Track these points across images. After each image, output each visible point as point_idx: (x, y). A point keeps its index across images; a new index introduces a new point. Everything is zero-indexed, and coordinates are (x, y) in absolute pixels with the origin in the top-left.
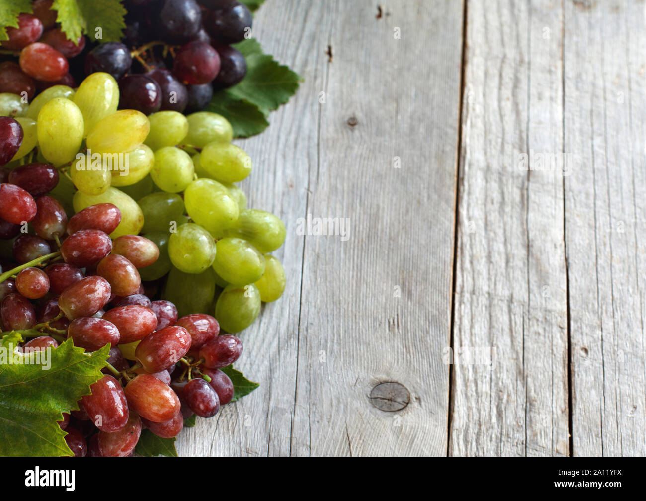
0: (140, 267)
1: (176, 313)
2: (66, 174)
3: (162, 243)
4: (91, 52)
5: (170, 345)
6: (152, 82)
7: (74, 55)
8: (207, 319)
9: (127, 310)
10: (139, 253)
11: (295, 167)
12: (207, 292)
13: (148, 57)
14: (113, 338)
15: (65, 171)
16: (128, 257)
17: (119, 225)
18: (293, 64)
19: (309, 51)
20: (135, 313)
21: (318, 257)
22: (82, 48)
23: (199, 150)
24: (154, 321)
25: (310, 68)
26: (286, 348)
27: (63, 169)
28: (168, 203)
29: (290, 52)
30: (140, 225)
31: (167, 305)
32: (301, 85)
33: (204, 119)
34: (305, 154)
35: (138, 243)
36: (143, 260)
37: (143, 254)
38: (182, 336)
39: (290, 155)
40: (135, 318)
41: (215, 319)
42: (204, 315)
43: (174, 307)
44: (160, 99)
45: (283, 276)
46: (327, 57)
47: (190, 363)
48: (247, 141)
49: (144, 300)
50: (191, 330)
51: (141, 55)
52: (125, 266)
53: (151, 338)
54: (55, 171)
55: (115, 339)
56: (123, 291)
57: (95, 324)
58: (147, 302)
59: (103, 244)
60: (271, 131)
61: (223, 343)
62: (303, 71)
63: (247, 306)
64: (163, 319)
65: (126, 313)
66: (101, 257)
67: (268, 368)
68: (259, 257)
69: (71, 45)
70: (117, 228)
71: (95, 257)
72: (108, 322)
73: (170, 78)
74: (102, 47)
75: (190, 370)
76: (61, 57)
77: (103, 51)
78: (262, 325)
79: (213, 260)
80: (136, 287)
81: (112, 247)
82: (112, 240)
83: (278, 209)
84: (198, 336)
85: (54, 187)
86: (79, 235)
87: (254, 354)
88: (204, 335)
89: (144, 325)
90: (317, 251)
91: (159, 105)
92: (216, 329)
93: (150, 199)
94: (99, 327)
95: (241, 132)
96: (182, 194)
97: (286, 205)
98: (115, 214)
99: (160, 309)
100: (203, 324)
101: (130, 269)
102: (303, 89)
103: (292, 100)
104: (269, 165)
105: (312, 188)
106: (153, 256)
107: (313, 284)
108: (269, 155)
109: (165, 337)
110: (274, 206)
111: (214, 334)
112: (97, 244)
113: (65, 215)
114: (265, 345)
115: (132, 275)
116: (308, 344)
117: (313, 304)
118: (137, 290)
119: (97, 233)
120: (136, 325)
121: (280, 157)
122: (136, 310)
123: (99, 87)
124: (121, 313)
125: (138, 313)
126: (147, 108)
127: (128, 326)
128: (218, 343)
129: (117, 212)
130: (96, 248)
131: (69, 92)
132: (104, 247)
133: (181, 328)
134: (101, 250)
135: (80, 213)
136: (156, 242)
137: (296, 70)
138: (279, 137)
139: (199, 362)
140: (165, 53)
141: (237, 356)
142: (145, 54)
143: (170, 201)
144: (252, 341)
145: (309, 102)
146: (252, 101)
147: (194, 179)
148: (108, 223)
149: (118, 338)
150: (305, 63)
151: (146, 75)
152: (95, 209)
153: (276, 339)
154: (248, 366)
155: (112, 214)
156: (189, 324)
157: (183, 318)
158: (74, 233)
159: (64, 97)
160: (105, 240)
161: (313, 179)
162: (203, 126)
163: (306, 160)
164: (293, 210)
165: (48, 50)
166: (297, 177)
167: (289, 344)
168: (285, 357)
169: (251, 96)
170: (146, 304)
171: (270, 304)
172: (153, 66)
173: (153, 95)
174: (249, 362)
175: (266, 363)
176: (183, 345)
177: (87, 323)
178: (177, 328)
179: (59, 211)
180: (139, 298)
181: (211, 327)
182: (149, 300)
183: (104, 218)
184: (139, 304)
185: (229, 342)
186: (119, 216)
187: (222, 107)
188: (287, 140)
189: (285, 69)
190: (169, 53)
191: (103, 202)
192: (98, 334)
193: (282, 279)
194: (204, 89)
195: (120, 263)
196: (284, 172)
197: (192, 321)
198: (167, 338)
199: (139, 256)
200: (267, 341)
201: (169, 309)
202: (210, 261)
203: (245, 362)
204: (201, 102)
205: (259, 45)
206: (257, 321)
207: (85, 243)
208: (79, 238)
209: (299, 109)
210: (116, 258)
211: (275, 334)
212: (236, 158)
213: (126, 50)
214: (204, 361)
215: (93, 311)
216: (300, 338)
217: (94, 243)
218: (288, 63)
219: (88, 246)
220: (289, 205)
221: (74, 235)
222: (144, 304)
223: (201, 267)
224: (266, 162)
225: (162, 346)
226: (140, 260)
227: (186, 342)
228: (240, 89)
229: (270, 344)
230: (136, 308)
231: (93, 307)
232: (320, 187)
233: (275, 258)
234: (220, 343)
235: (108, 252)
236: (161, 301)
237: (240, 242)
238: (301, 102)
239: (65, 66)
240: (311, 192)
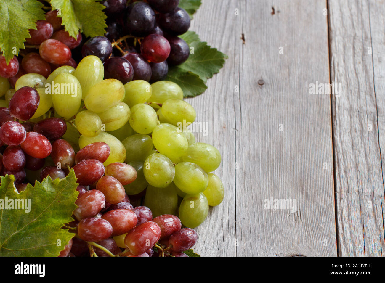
0: (125, 184)
1: (151, 214)
2: (73, 124)
3: (140, 168)
4: (85, 44)
5: (146, 234)
6: (127, 62)
7: (75, 46)
8: (172, 218)
9: (117, 212)
10: (123, 174)
11: (226, 115)
12: (172, 200)
13: (124, 45)
14: (107, 231)
15: (72, 122)
16: (116, 177)
17: (110, 156)
18: (220, 47)
19: (230, 37)
20: (122, 214)
21: (245, 173)
22: (80, 42)
23: (161, 106)
24: (135, 219)
25: (231, 48)
26: (228, 236)
27: (71, 121)
28: (142, 141)
29: (218, 39)
30: (124, 156)
31: (144, 210)
32: (226, 61)
33: (163, 85)
34: (232, 105)
35: (123, 167)
36: (126, 179)
37: (126, 175)
38: (154, 228)
39: (222, 107)
40: (122, 218)
41: (177, 218)
42: (170, 215)
43: (149, 210)
44: (132, 72)
45: (222, 187)
46: (242, 41)
47: (163, 249)
48: (194, 99)
49: (129, 206)
50: (162, 226)
51: (119, 45)
52: (115, 183)
53: (134, 231)
54: (64, 122)
55: (109, 231)
56: (114, 200)
57: (95, 221)
58: (131, 207)
59: (98, 168)
60: (208, 92)
61: (183, 233)
62: (227, 51)
63: (199, 208)
64: (143, 218)
65: (116, 214)
66: (97, 178)
67: (217, 251)
68: (204, 174)
69: (72, 40)
70: (108, 159)
71: (94, 177)
72: (104, 220)
73: (139, 59)
74: (92, 40)
75: (163, 254)
76: (66, 47)
77: (93, 42)
78: (211, 222)
79: (174, 177)
80: (122, 197)
81: (105, 171)
82: (105, 167)
83: (217, 143)
84: (167, 229)
85: (64, 133)
86: (82, 163)
87: (207, 242)
88: (171, 229)
89: (129, 221)
90: (244, 170)
91: (132, 77)
92: (179, 224)
93: (130, 139)
94: (98, 224)
95: (189, 93)
96: (150, 135)
97: (221, 140)
98: (106, 149)
99: (140, 212)
100: (170, 221)
101: (119, 186)
102: (228, 63)
103: (221, 71)
104: (209, 114)
105: (238, 128)
106: (133, 176)
107: (243, 191)
108: (209, 107)
109: (143, 229)
110: (214, 142)
111: (177, 228)
112: (94, 169)
113: (73, 151)
114: (214, 236)
115: (120, 189)
116: (242, 232)
117: (244, 205)
118: (124, 199)
119: (94, 161)
120: (123, 222)
121: (215, 108)
122: (123, 212)
123: (90, 65)
124: (113, 214)
125: (124, 214)
126: (124, 79)
127: (118, 223)
128: (180, 233)
129: (107, 148)
130: (94, 171)
131: (71, 70)
132: (99, 171)
133: (153, 223)
134: (97, 172)
135: (83, 149)
136: (136, 168)
137: (222, 51)
138: (214, 96)
139: (169, 247)
140: (135, 43)
141: (193, 242)
142: (121, 44)
143: (144, 140)
144: (205, 233)
145: (232, 72)
146: (194, 72)
147: (158, 124)
148: (101, 155)
149: (112, 231)
150: (228, 46)
151: (123, 57)
152: (93, 146)
153: (221, 231)
154: (204, 251)
155: (104, 148)
156: (160, 222)
157: (156, 218)
158: (79, 162)
159: (69, 73)
160: (100, 166)
161: (238, 121)
162: (163, 90)
163: (233, 110)
164: (227, 143)
165: (57, 43)
166: (228, 121)
167: (230, 233)
168: (228, 243)
169: (194, 69)
170: (130, 208)
171: (216, 207)
172: (127, 52)
173: (127, 70)
174: (204, 248)
175: (216, 248)
176: (155, 234)
177: (90, 221)
178: (151, 223)
179: (69, 149)
180: (125, 204)
181: (176, 223)
182: (132, 206)
183: (98, 152)
184: (125, 209)
185: (188, 233)
186: (108, 150)
187: (176, 78)
188: (219, 97)
189: (215, 50)
190: (138, 43)
191: (97, 141)
192: (98, 229)
193: (221, 189)
194: (162, 66)
195: (111, 181)
196: (219, 119)
197: (162, 219)
198: (144, 229)
199: (124, 177)
200: (215, 232)
201: (146, 212)
202: (171, 178)
203: (201, 248)
204: (161, 75)
205: (197, 36)
206: (208, 220)
207: (87, 168)
208: (82, 165)
209: (226, 76)
210: (108, 178)
211: (220, 228)
212: (185, 109)
213: (108, 41)
214: (172, 247)
215: (94, 213)
216: (237, 229)
217: (92, 168)
218: (217, 47)
219: (88, 170)
220: (223, 140)
221: (79, 163)
222: (128, 208)
223: (165, 183)
224: (207, 112)
225: (141, 235)
226: (124, 179)
227: (157, 232)
228: (187, 65)
229: (217, 235)
230: (123, 210)
231: (93, 210)
232: (243, 127)
233: (215, 176)
234: (181, 233)
235: (102, 174)
236: (140, 207)
237: (190, 164)
238: (227, 72)
239: (69, 53)
240: (238, 131)
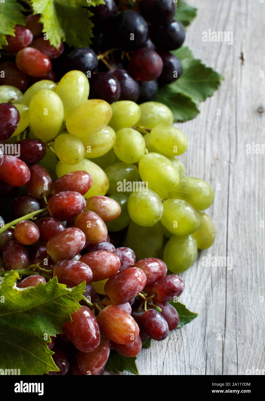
0: (107, 220)
1: (135, 257)
2: (51, 148)
3: (123, 202)
4: (68, 56)
5: (130, 283)
6: (113, 78)
7: (56, 57)
8: (158, 262)
9: (98, 254)
10: (106, 210)
11: (219, 145)
12: (157, 242)
13: (110, 59)
14: (87, 277)
15: (50, 145)
16: (98, 213)
17: (91, 188)
19: (227, 56)
20: (104, 257)
21: (239, 213)
22: (61, 52)
23: (149, 131)
24: (118, 264)
25: (228, 69)
26: (217, 285)
27: (49, 144)
28: (127, 171)
30: (106, 188)
31: (127, 251)
34: (226, 134)
35: (105, 202)
36: (109, 216)
37: (109, 210)
38: (139, 275)
39: (216, 135)
40: (104, 261)
41: (163, 262)
42: (155, 259)
43: (133, 253)
44: (119, 91)
45: (213, 229)
46: (240, 61)
47: (146, 297)
48: (184, 124)
49: (110, 247)
50: (146, 271)
51: (105, 59)
52: (95, 220)
53: (116, 277)
54: (43, 145)
55: (89, 277)
56: (94, 240)
57: (74, 265)
58: (113, 248)
59: (79, 202)
60: (201, 118)
61: (170, 282)
62: (223, 72)
63: (187, 252)
64: (125, 262)
65: (97, 257)
66: (77, 212)
67: (204, 302)
68: (195, 214)
69: (53, 50)
70: (89, 191)
71: (73, 212)
72: (84, 264)
73: (126, 75)
74: (76, 52)
75: (146, 303)
76: (47, 58)
77: (77, 54)
78: (199, 267)
79: (161, 215)
80: (104, 236)
81: (86, 205)
82: (86, 199)
83: (208, 177)
84: (152, 275)
85: (42, 158)
86: (61, 195)
87: (193, 290)
88: (156, 275)
89: (111, 266)
90: (238, 209)
92: (165, 270)
93: (114, 169)
94: (77, 268)
95: (179, 117)
96: (137, 165)
97: (213, 174)
98: (88, 179)
99: (123, 254)
100: (155, 266)
101: (100, 223)
102: (223, 86)
104: (200, 143)
105: (232, 160)
106: (116, 212)
107: (236, 234)
108: (201, 135)
109: (127, 276)
110: (205, 175)
111: (163, 274)
112: (75, 202)
113: (50, 180)
114: (202, 283)
115: (102, 228)
116: (234, 282)
117: (236, 250)
118: (105, 239)
119: (74, 194)
120: (105, 267)
121: (208, 137)
122: (104, 255)
123: (74, 82)
124: (93, 257)
125: (106, 257)
126: (109, 98)
127: (98, 267)
128: (166, 281)
129: (89, 178)
130: (74, 205)
131: (51, 85)
132: (80, 205)
133: (138, 269)
134: (77, 207)
135: (61, 178)
136: (119, 201)
138: (207, 122)
139: (153, 296)
140: (122, 57)
141: (178, 292)
142: (108, 57)
143: (128, 170)
144: (191, 279)
145: (228, 96)
146: (186, 94)
147: (146, 153)
148: (82, 186)
149: (92, 277)
150: (224, 66)
151: (109, 73)
152: (73, 175)
153: (210, 278)
154: (189, 300)
155: (85, 178)
156: (144, 266)
157: (140, 261)
158: (58, 193)
159: (49, 89)
160: (80, 199)
161: (233, 153)
162: (152, 113)
163: (227, 140)
164: (219, 178)
165: (37, 53)
166: (221, 152)
167: (219, 282)
168: (217, 292)
169: (185, 90)
170: (112, 250)
171: (205, 250)
172: (114, 67)
173: (114, 88)
174: (190, 297)
175: (203, 297)
176: (140, 282)
177: (67, 264)
178: (135, 270)
179: (46, 176)
180: (106, 245)
181: (161, 268)
182: (114, 247)
183: (79, 182)
184: (106, 250)
185: (175, 281)
186: (90, 181)
187: (165, 98)
188: (213, 124)
190: (125, 57)
191: (78, 170)
192: (76, 274)
193: (213, 231)
194: (152, 85)
195: (92, 217)
196: (211, 149)
197: (146, 264)
198: (128, 277)
199: (106, 212)
200: (203, 279)
201: (129, 253)
202: (158, 217)
203: (187, 296)
204: (149, 94)
205: (191, 52)
206: (195, 264)
207: (66, 202)
208: (61, 198)
210: (89, 213)
211: (209, 275)
212: (176, 137)
213: (93, 54)
214: (156, 295)
215: (72, 255)
216: (228, 277)
217: (72, 201)
218: (213, 66)
219: (68, 204)
220: (216, 173)
221: (57, 195)
222: (110, 250)
223: (152, 222)
224: (199, 141)
225: (125, 283)
226: (107, 216)
227: (142, 280)
228: (179, 85)
229: (205, 283)
230: (104, 253)
231: (72, 252)
232: (239, 160)
233: (207, 215)
234: (168, 281)
235: (83, 209)
236: (123, 248)
237: (180, 202)
239: (49, 65)
240: (232, 164)
